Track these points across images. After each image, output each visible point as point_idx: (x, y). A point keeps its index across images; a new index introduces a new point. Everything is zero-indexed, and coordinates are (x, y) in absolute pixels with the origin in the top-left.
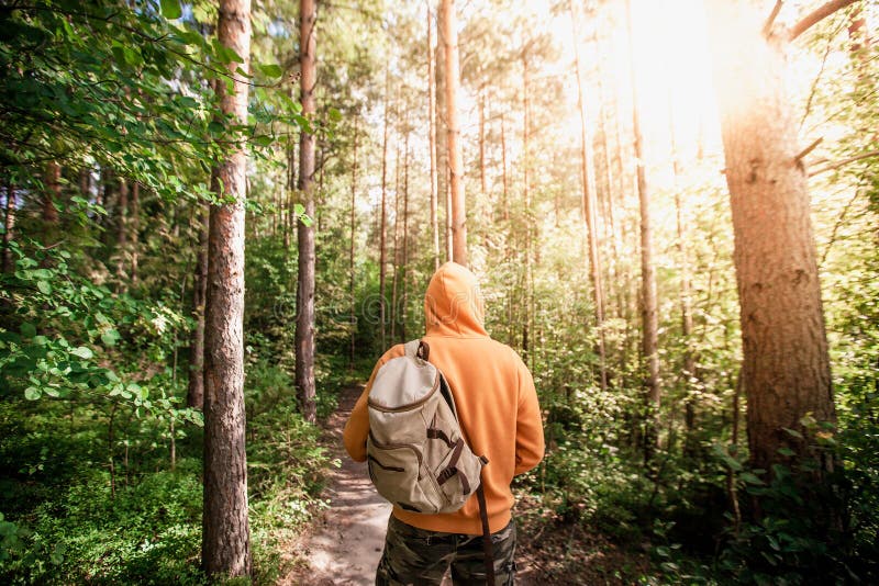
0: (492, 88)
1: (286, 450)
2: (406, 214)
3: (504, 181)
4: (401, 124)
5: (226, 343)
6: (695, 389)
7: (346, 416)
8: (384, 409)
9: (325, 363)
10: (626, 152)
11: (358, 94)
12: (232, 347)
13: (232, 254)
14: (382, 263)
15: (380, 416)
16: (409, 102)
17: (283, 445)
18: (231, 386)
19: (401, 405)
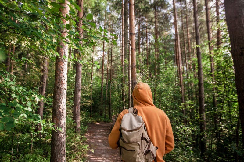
0: (143, 17)
1: (74, 146)
2: (112, 61)
3: (147, 50)
4: (110, 29)
5: (61, 107)
6: (221, 126)
7: (90, 134)
8: (127, 131)
9: (84, 115)
10: (191, 41)
11: (95, 18)
12: (63, 108)
13: (63, 76)
14: (102, 78)
15: (126, 133)
16: (113, 21)
17: (73, 144)
18: (62, 122)
19: (132, 129)
